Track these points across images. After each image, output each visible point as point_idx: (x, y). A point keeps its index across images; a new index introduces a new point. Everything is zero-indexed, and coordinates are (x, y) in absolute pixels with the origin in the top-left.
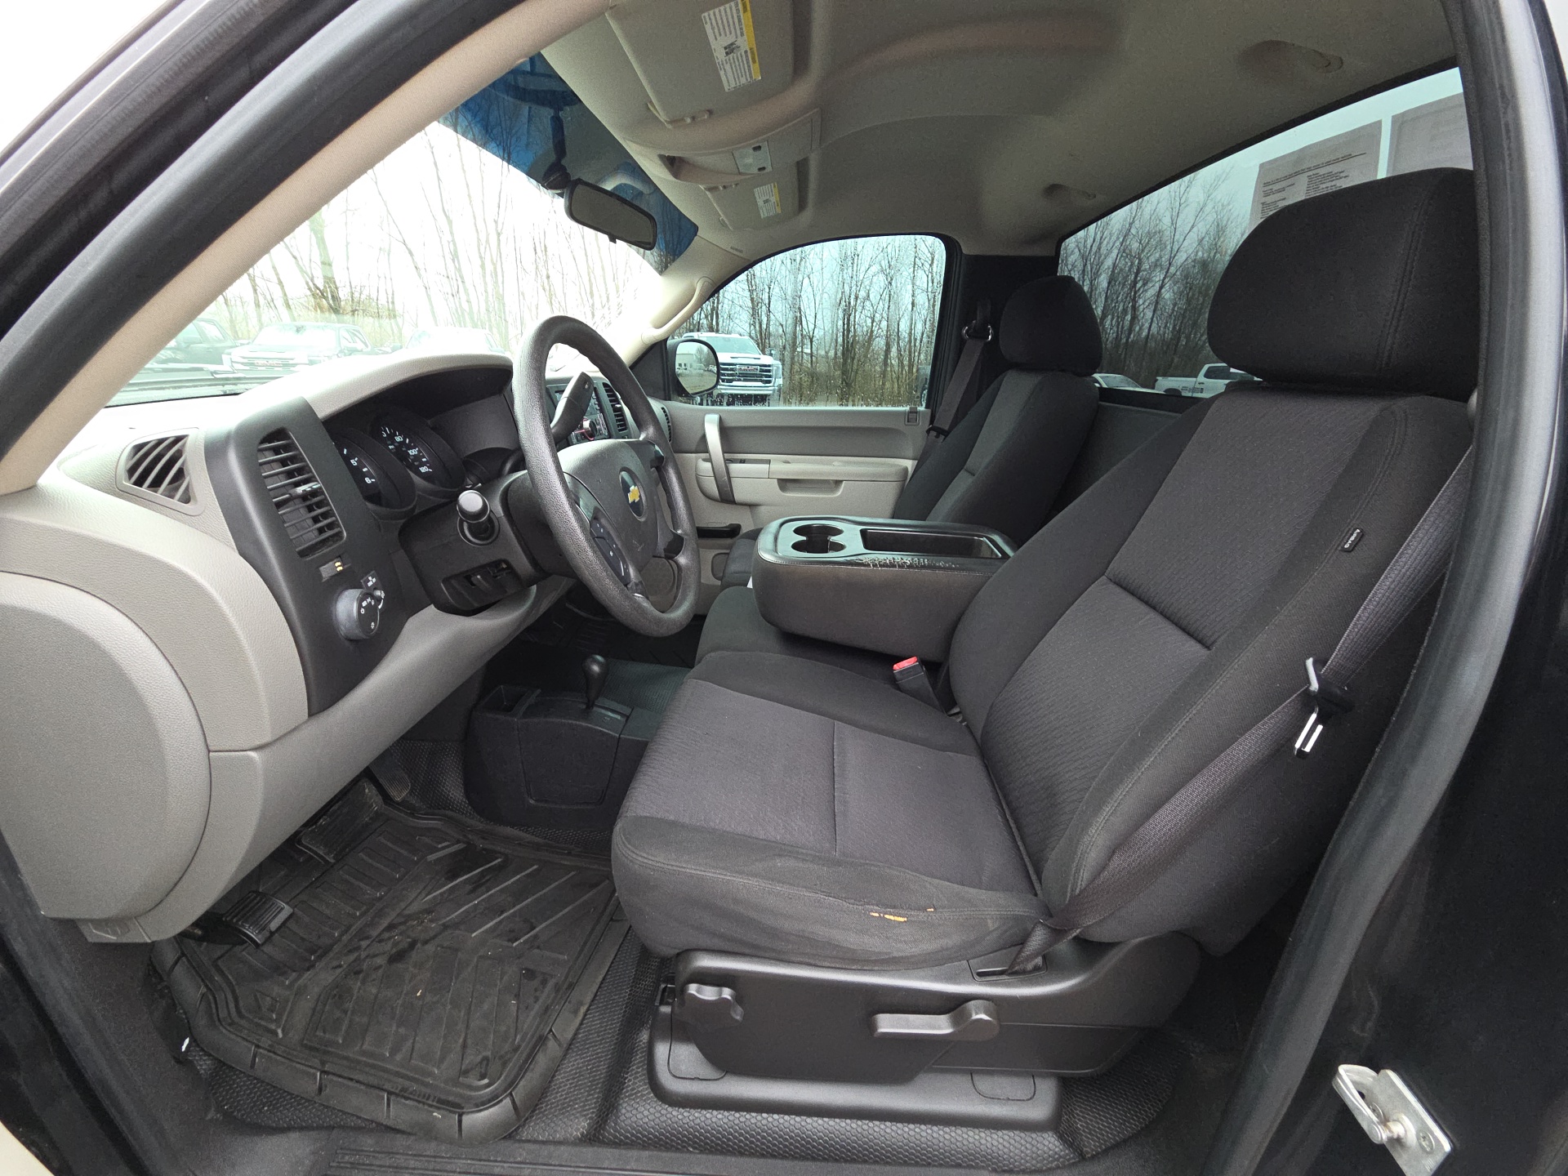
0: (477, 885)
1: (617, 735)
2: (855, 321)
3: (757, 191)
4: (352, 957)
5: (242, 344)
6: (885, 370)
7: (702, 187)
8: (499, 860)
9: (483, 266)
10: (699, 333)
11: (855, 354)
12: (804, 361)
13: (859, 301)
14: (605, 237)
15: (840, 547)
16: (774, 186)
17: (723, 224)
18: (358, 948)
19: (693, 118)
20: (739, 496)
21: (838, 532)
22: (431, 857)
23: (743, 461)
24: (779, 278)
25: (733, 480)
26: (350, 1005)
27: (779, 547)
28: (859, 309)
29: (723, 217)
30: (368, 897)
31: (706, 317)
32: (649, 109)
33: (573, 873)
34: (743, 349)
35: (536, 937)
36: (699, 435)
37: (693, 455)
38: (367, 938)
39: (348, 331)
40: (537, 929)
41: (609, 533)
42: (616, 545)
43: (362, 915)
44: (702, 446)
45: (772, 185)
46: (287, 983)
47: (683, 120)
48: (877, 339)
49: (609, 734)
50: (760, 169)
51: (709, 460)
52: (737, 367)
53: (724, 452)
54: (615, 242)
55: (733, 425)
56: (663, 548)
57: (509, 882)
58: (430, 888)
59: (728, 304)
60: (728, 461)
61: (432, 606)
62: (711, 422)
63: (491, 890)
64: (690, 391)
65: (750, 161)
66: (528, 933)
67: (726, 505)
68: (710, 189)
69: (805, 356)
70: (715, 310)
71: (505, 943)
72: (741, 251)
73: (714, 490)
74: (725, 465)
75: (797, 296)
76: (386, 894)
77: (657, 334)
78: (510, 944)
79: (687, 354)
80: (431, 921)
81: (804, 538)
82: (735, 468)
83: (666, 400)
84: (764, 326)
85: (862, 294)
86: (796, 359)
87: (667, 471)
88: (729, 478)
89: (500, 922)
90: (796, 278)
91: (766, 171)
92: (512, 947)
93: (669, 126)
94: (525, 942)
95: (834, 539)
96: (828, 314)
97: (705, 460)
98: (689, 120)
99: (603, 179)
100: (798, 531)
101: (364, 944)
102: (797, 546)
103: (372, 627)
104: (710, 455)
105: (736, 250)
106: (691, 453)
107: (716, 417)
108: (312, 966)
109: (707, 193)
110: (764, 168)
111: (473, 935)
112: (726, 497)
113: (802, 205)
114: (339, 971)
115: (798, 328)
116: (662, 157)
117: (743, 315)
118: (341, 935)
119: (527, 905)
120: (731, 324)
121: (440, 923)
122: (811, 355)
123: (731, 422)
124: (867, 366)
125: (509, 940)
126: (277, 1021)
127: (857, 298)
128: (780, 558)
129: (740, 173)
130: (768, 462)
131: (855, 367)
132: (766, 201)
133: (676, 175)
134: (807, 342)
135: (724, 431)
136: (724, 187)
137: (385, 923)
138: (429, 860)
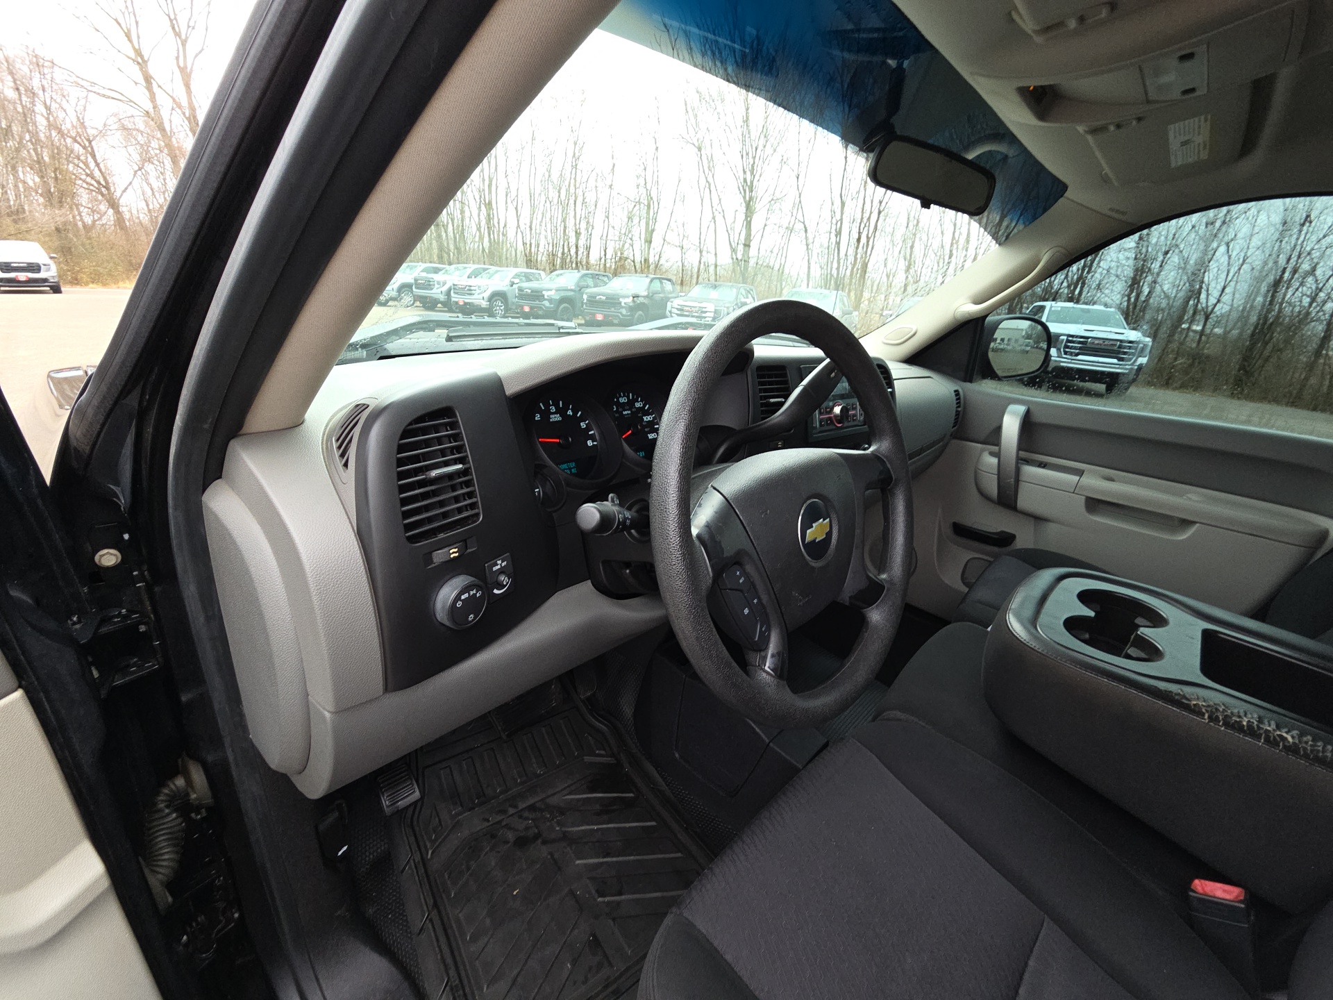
0: (607, 811)
1: (767, 741)
2: (1284, 298)
3: (1172, 130)
4: (499, 818)
5: (681, 296)
6: (1315, 361)
7: (1081, 129)
8: (631, 795)
9: (859, 240)
10: (1054, 302)
11: (1271, 338)
12: (1188, 339)
13: (1296, 276)
14: (917, 202)
15: (1152, 653)
16: (1206, 120)
17: (1105, 180)
18: (505, 812)
19: (1082, 19)
20: (1023, 502)
21: (1158, 620)
22: (587, 759)
23: (1043, 465)
24: (1182, 246)
25: (1022, 485)
26: (473, 865)
27: (1043, 618)
28: (1296, 284)
29: (1107, 170)
30: (532, 769)
31: (1069, 286)
32: (1013, 20)
33: (679, 855)
34: (1103, 320)
35: (618, 903)
36: (995, 425)
37: (979, 445)
38: (516, 807)
39: (745, 290)
40: (623, 897)
41: (753, 584)
42: (759, 599)
43: (522, 783)
44: (994, 436)
45: (1203, 117)
46: (453, 812)
47: (1061, 24)
48: (1313, 324)
49: (760, 736)
50: (1185, 92)
51: (997, 455)
52: (1090, 340)
53: (1020, 448)
54: (929, 208)
55: (1044, 421)
56: (849, 595)
57: (627, 825)
58: (573, 788)
59: (1101, 274)
60: (1021, 461)
61: (589, 582)
62: (1014, 413)
63: (611, 823)
64: (1000, 373)
65: (1172, 78)
66: (613, 896)
67: (1001, 509)
68: (1094, 131)
69: (1191, 334)
70: (1081, 280)
71: (594, 892)
72: (1123, 213)
73: (993, 489)
74: (1017, 463)
75: (1203, 265)
76: (544, 773)
77: (973, 309)
78: (596, 896)
79: (1012, 329)
80: (559, 823)
81: (1092, 614)
82: (1030, 471)
83: (965, 381)
84: (1143, 298)
85: (1306, 266)
86: (1176, 337)
87: (893, 494)
88: (1017, 480)
89: (602, 864)
90: (1207, 246)
91: (1198, 93)
92: (595, 900)
93: (1038, 39)
94: (608, 903)
95: (1146, 632)
96: (1243, 288)
97: (992, 454)
98: (1072, 24)
99: (969, 146)
100: (1085, 597)
101: (511, 811)
102: (1073, 624)
103: (470, 619)
104: (1000, 449)
105: (1117, 211)
106: (978, 443)
107: (1022, 409)
108: (471, 809)
109: (1089, 137)
110: (1193, 90)
111: (578, 862)
112: (1007, 498)
113: (1247, 145)
114: (487, 824)
115: (1191, 302)
116: (1024, 92)
117: (1118, 285)
118: (501, 793)
119: (629, 862)
120: (1098, 295)
121: (564, 829)
122: (1202, 333)
123: (1039, 417)
124: (1287, 355)
125: (597, 891)
126: (433, 842)
127: (1295, 271)
128: (1037, 638)
129: (1148, 102)
130: (1080, 473)
131: (1266, 353)
132: (1184, 143)
133: (1042, 115)
134: (1200, 317)
135: (1028, 425)
136: (1118, 126)
137: (531, 801)
138: (586, 760)
